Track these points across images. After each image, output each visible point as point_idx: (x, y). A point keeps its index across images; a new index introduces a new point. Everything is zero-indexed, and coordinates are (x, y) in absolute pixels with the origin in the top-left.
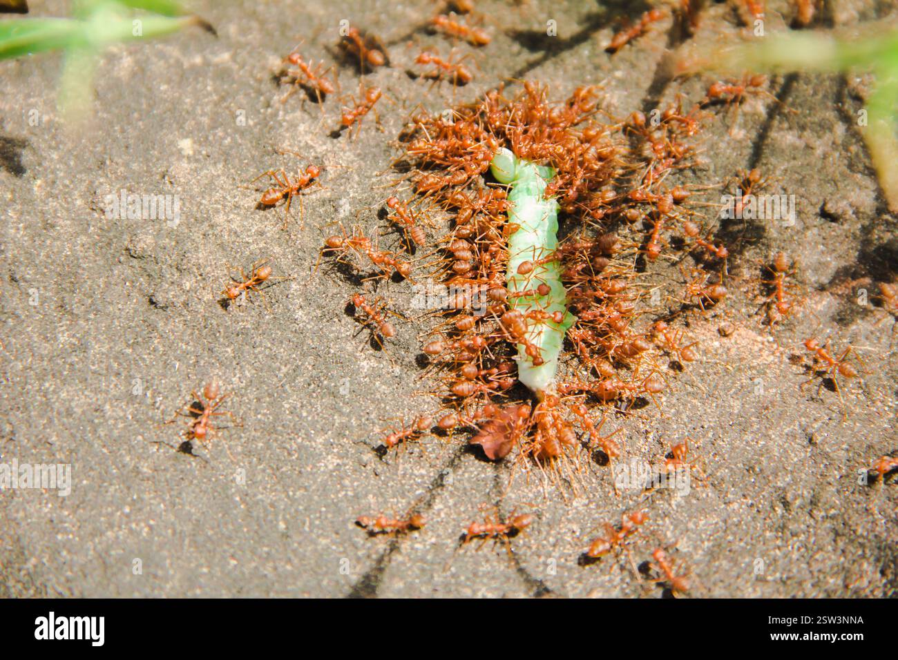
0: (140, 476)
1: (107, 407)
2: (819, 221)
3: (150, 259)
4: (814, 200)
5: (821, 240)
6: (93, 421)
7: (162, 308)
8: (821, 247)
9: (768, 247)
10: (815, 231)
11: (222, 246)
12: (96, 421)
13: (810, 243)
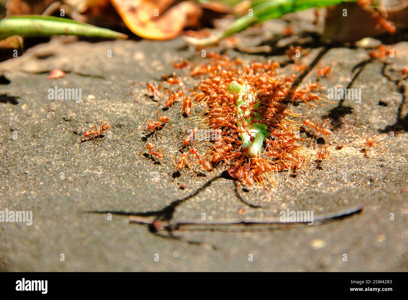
0: (67, 181)
1: (53, 162)
2: (379, 106)
3: (74, 121)
4: (376, 100)
5: (380, 114)
6: (46, 167)
7: (79, 134)
8: (380, 117)
9: (356, 115)
10: (377, 110)
11: (107, 115)
12: (47, 166)
13: (375, 115)
